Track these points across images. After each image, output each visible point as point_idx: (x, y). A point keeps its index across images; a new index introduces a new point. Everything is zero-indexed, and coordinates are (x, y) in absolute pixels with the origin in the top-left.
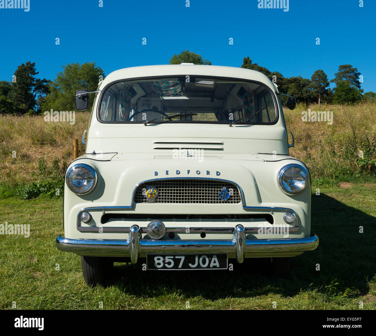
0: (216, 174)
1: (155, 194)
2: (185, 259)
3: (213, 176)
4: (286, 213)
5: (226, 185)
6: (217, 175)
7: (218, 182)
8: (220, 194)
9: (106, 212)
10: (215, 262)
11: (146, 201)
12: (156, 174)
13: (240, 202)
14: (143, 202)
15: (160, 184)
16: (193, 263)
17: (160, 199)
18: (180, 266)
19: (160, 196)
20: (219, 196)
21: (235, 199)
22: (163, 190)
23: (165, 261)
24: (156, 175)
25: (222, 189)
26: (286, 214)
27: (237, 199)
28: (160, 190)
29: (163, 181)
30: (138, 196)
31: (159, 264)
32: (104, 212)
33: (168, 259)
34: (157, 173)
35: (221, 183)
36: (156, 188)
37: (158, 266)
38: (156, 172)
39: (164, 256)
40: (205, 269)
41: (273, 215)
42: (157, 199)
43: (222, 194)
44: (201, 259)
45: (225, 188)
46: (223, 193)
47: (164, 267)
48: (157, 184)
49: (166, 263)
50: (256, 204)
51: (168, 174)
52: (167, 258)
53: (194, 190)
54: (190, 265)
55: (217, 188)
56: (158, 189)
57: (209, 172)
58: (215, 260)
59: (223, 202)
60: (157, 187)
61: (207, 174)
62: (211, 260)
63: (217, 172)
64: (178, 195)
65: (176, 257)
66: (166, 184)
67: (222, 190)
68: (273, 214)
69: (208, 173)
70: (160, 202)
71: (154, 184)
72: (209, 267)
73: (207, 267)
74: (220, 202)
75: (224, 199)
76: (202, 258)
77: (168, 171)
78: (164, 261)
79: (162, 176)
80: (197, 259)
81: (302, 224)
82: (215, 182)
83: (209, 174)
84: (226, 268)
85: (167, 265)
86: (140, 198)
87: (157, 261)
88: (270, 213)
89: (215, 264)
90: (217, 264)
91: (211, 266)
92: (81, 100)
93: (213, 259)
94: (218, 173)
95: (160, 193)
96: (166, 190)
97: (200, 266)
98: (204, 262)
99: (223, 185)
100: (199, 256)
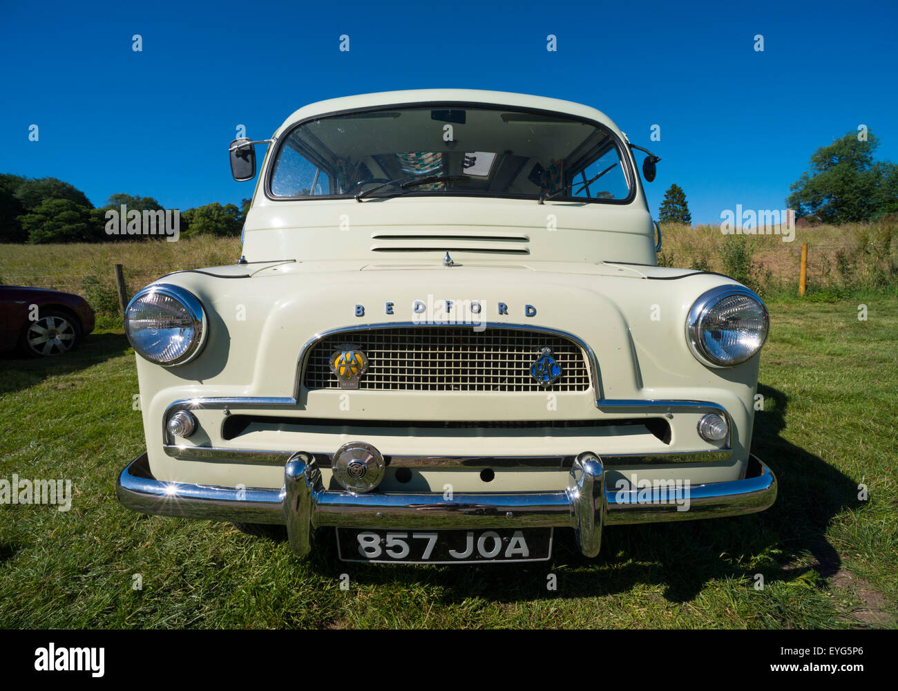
0: (524, 312)
1: (357, 365)
2: (438, 540)
3: (516, 317)
4: (703, 415)
5: (549, 343)
6: (528, 315)
7: (527, 334)
8: (533, 367)
9: (234, 412)
10: (518, 546)
11: (334, 385)
12: (360, 311)
13: (587, 387)
14: (327, 385)
15: (372, 339)
16: (462, 549)
17: (371, 378)
18: (426, 555)
19: (372, 370)
20: (532, 372)
21: (572, 380)
22: (379, 355)
23: (386, 543)
24: (361, 313)
25: (538, 353)
26: (703, 418)
27: (580, 380)
28: (372, 355)
29: (380, 331)
30: (313, 371)
31: (371, 550)
32: (228, 413)
33: (394, 539)
34: (363, 309)
35: (537, 336)
36: (362, 349)
37: (369, 555)
38: (359, 308)
39: (383, 534)
40: (492, 561)
41: (670, 421)
42: (364, 377)
43: (540, 365)
44: (481, 540)
45: (548, 350)
46: (543, 362)
47: (384, 556)
48: (365, 339)
49: (389, 548)
50: (630, 394)
51: (392, 313)
52: (389, 537)
53: (465, 356)
54: (452, 552)
55: (527, 350)
56: (365, 353)
57: (506, 308)
58: (518, 542)
59: (541, 389)
60: (364, 348)
61: (501, 313)
62: (509, 542)
63: (528, 307)
64: (420, 369)
65: (414, 536)
66: (387, 339)
67: (540, 355)
68: (671, 417)
69: (503, 309)
70: (371, 386)
71: (357, 339)
72: (501, 555)
73: (496, 558)
74: (534, 389)
75: (543, 379)
76: (485, 538)
77: (392, 305)
78: (383, 545)
79: (376, 317)
80: (470, 540)
81: (740, 441)
82: (520, 333)
83: (507, 314)
84: (547, 557)
85: (389, 552)
86: (319, 377)
87: (364, 544)
88: (664, 416)
89: (517, 551)
90: (524, 550)
91: (508, 553)
92: (240, 158)
93: (514, 540)
94: (531, 311)
95: (371, 362)
96: (387, 355)
97: (479, 554)
98: (489, 545)
99: (543, 343)
100: (477, 534)
